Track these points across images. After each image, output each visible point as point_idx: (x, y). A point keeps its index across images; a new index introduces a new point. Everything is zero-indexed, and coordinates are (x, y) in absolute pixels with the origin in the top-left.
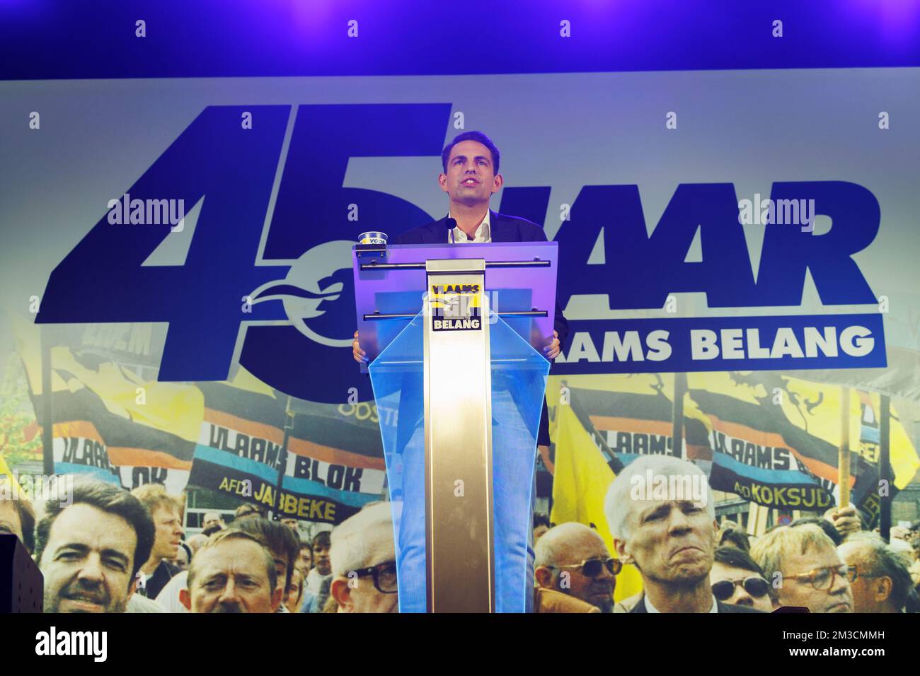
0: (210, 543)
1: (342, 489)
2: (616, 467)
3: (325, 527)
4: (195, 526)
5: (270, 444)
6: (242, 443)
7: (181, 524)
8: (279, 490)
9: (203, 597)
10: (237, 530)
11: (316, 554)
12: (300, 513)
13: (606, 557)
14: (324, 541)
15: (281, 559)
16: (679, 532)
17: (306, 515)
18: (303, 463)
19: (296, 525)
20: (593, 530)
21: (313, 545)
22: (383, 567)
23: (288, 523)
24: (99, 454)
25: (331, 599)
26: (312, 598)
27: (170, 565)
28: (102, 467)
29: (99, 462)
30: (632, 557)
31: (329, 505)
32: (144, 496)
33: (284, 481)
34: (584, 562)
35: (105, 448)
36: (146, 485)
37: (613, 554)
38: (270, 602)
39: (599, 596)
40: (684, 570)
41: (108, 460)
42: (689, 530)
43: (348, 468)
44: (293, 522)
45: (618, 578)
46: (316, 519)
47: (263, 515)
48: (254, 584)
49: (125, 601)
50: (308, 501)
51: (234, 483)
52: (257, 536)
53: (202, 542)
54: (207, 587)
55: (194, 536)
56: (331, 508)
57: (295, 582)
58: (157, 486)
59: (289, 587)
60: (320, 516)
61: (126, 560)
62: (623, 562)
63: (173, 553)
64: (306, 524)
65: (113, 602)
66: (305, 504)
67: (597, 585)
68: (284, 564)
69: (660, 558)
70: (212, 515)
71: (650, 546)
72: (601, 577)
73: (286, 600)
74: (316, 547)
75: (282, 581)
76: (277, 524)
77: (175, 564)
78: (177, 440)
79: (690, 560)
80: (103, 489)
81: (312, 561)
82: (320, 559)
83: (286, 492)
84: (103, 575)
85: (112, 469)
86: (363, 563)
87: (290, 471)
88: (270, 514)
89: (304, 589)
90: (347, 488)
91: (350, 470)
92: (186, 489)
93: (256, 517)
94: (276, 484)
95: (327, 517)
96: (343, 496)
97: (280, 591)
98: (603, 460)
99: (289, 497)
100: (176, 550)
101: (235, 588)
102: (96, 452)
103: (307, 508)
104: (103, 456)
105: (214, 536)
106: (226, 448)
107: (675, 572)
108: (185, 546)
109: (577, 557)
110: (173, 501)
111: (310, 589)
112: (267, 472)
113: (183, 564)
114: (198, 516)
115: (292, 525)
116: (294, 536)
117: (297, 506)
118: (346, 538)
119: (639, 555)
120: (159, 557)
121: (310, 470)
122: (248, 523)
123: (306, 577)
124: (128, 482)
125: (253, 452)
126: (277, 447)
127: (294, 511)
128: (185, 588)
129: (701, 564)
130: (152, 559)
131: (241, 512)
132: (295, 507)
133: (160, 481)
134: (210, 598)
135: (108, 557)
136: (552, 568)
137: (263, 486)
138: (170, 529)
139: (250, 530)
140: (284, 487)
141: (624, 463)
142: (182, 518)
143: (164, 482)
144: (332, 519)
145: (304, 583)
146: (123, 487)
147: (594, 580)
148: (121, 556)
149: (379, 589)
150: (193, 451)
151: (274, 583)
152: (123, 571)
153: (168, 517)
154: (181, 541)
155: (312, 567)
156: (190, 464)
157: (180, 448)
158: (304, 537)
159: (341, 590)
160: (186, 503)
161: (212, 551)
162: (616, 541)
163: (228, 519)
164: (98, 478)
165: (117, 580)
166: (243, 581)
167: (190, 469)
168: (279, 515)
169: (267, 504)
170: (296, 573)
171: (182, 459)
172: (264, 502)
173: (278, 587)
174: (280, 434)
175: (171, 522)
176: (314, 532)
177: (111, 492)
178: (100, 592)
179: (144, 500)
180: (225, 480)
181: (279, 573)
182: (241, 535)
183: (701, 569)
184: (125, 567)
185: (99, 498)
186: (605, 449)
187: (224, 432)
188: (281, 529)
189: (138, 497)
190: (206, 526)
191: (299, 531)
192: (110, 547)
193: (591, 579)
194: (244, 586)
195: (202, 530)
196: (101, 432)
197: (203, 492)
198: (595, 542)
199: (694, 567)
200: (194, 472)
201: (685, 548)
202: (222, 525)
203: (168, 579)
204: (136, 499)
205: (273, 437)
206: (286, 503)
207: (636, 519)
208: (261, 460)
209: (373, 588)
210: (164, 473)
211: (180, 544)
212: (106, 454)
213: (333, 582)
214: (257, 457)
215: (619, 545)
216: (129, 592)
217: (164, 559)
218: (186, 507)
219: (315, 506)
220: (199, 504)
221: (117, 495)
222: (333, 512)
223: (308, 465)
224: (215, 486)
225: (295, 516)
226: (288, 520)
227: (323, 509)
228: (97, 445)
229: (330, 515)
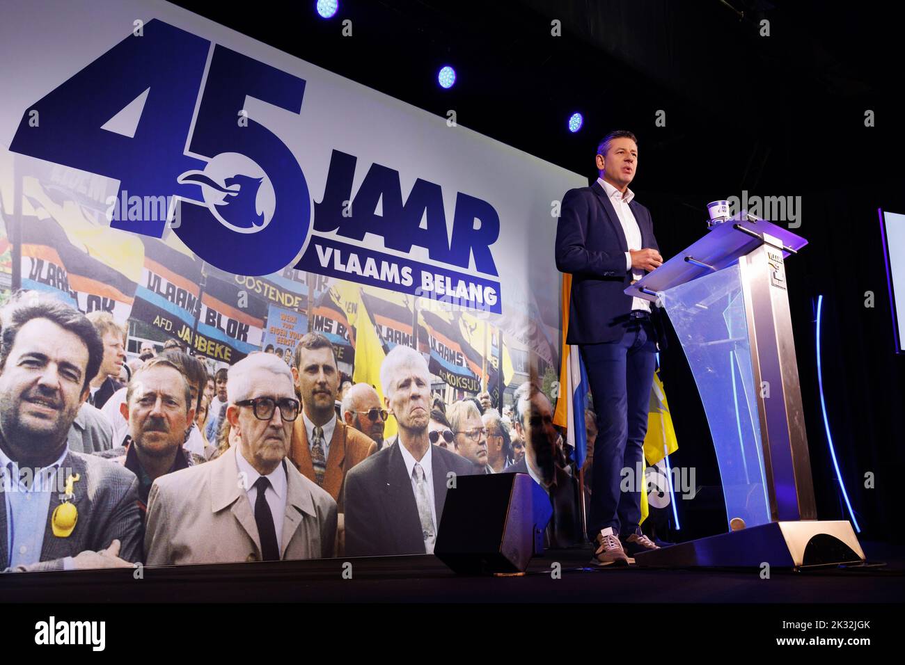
0: (145, 367)
1: (236, 338)
2: (386, 350)
3: (225, 365)
4: (134, 351)
5: (190, 296)
6: (171, 291)
7: (124, 349)
8: (195, 332)
9: (138, 410)
10: (165, 359)
11: (217, 384)
12: (208, 353)
13: (380, 408)
14: (223, 375)
15: (195, 386)
16: (415, 397)
17: (212, 354)
18: (212, 314)
19: (205, 361)
20: (374, 389)
21: (216, 378)
22: (260, 401)
23: (199, 358)
24: (60, 278)
25: (226, 420)
26: (214, 419)
27: (114, 381)
28: (63, 289)
29: (60, 284)
30: (392, 410)
31: (227, 349)
32: (95, 321)
33: (198, 325)
34: (369, 410)
35: (66, 273)
36: (98, 311)
37: (384, 408)
38: (186, 419)
39: (377, 434)
40: (417, 422)
41: (68, 285)
42: (419, 396)
43: (240, 324)
44: (204, 359)
45: (386, 423)
46: (218, 359)
47: (184, 350)
48: (175, 404)
49: (77, 408)
50: (214, 344)
51: (164, 321)
52: (178, 366)
53: (139, 365)
54: (141, 402)
55: (133, 360)
56: (228, 352)
57: (203, 405)
58: (106, 313)
59: (199, 409)
60: (221, 357)
61: (80, 372)
62: (388, 413)
63: (117, 372)
64: (212, 361)
65: (67, 409)
66: (212, 346)
67: (376, 427)
68: (196, 390)
69: (405, 414)
70: (147, 344)
71: (401, 403)
72: (377, 421)
73: (197, 419)
74: (218, 380)
75: (194, 403)
76: (192, 358)
77: (118, 381)
78: (123, 278)
79: (419, 416)
80: (63, 309)
81: (215, 390)
82: (220, 389)
83: (200, 335)
84: (59, 383)
85: (71, 293)
86: (248, 396)
87: (203, 319)
88: (188, 349)
89: (209, 412)
90: (239, 338)
91: (241, 325)
92: (128, 320)
93: (178, 351)
94: (193, 327)
95: (226, 358)
96: (237, 344)
97: (192, 411)
98: (380, 344)
99: (201, 338)
100: (119, 369)
101: (161, 406)
102: (58, 276)
103: (213, 349)
104: (64, 280)
105: (148, 361)
106: (159, 292)
107: (412, 423)
108: (126, 367)
109: (366, 406)
110: (118, 328)
111: (213, 412)
112: (186, 316)
113: (124, 381)
114: (137, 343)
115: (202, 361)
116: (204, 370)
117: (207, 346)
118: (237, 375)
119: (396, 409)
120: (106, 374)
121: (216, 320)
122: (173, 354)
123: (211, 402)
124: (84, 307)
125: (179, 299)
126: (195, 298)
127: (204, 350)
128: (125, 402)
129: (425, 419)
130: (100, 374)
131: (168, 345)
132: (205, 347)
133: (109, 310)
134: (143, 412)
135: (65, 368)
136: (353, 412)
137: (184, 327)
138: (115, 351)
139: (173, 361)
140: (198, 330)
141: (390, 348)
142: (125, 344)
143: (112, 311)
144: (229, 360)
145: (210, 407)
146: (79, 310)
147: (374, 424)
148: (75, 368)
149: (257, 417)
150: (135, 289)
151: (189, 405)
152: (77, 382)
153: (114, 341)
154: (123, 362)
155: (215, 395)
156: (133, 300)
157: (126, 286)
158: (210, 371)
159: (233, 414)
160: (128, 331)
161: (147, 373)
162: (385, 399)
163: (159, 349)
164: (59, 299)
165: (71, 389)
166: (167, 400)
167: (132, 304)
168: (194, 352)
169: (186, 341)
170: (204, 398)
171: (126, 295)
172: (184, 339)
173: (192, 408)
174: (198, 289)
175: (116, 346)
176: (217, 369)
177: (68, 312)
178: (57, 399)
179: (96, 323)
180: (158, 317)
181: (193, 397)
182: (168, 364)
183: (424, 422)
184: (78, 378)
185: (59, 316)
186: (381, 337)
187: (158, 279)
188: (195, 363)
189: (91, 320)
190: (142, 353)
191: (207, 366)
192: (67, 360)
193: (372, 422)
194: (167, 404)
195: (139, 355)
196: (63, 260)
197: (141, 324)
198: (374, 397)
199: (421, 420)
200: (135, 307)
201: (417, 408)
202: (154, 353)
203: (112, 393)
204: (89, 322)
205: (193, 290)
206: (199, 343)
207: (395, 386)
208: (183, 306)
209: (253, 415)
210: (113, 303)
211: (122, 364)
212: (66, 279)
213: (228, 408)
214: (181, 303)
215: (387, 401)
216: (80, 401)
217: (110, 376)
218: (128, 334)
219: (218, 349)
220: (138, 334)
221: (74, 315)
222: (230, 355)
223: (214, 317)
224: (150, 322)
225: (204, 354)
226: (200, 356)
227: (223, 350)
228: (60, 270)
229: (228, 357)
